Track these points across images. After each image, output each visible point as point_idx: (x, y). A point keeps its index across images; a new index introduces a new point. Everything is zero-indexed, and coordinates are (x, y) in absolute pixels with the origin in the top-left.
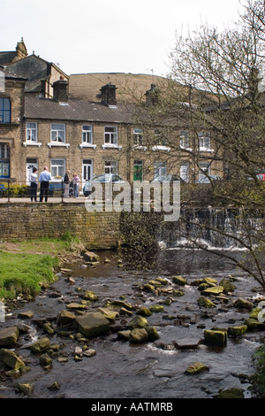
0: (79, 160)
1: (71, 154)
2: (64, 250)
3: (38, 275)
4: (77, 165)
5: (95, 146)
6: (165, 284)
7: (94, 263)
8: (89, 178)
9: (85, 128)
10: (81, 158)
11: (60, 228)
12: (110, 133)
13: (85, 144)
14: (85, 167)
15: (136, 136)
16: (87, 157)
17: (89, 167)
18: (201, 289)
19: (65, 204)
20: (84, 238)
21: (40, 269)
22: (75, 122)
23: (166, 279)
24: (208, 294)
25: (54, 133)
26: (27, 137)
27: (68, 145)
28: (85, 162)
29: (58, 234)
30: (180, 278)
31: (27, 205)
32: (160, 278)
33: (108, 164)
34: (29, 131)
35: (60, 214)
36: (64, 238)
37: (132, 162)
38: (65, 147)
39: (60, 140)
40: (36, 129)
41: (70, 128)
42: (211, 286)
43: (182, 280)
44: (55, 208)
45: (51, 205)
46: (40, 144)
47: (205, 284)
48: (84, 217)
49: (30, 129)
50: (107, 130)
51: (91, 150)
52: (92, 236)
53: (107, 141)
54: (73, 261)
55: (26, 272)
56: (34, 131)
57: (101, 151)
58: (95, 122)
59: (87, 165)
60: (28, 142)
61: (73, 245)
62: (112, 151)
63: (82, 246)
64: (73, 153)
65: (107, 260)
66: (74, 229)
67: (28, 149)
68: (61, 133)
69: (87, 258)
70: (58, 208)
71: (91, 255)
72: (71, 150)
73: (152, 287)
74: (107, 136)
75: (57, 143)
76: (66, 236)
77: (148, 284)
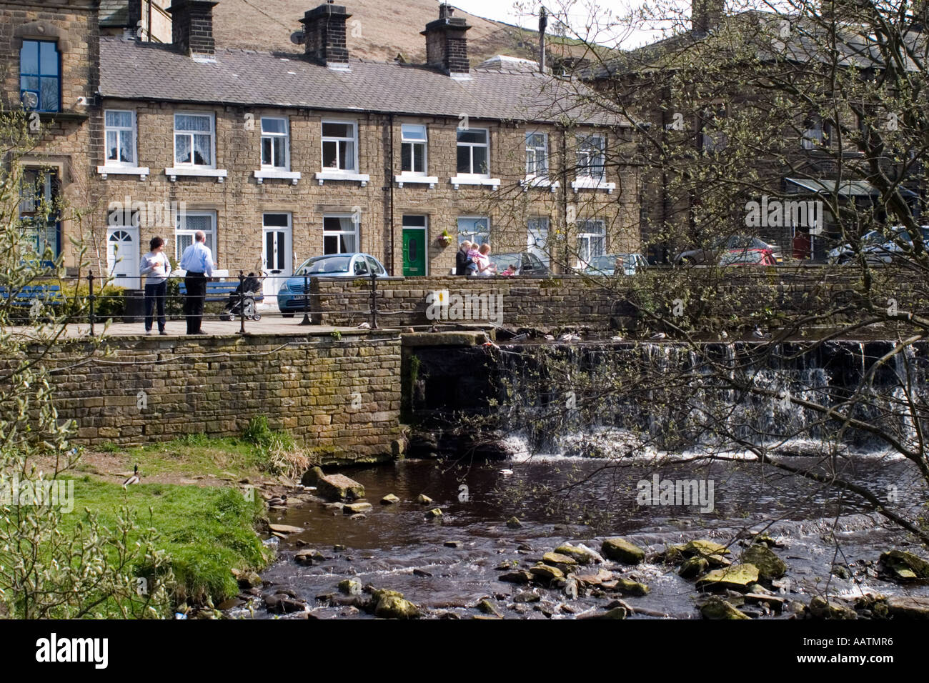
0: (253, 215)
1: (230, 199)
2: (254, 470)
3: (219, 546)
4: (247, 230)
5: (296, 175)
6: (583, 560)
7: (354, 506)
8: (281, 265)
9: (268, 126)
10: (260, 209)
11: (240, 408)
12: (336, 140)
13: (268, 171)
14: (270, 235)
15: (406, 147)
16: (274, 207)
17: (281, 236)
18: (690, 574)
19: (251, 339)
20: (306, 436)
21: (221, 529)
22: (238, 110)
23: (581, 548)
24: (720, 587)
25: (183, 140)
26: (107, 153)
27: (222, 173)
28: (271, 219)
29: (232, 425)
30: (619, 541)
31: (144, 343)
32: (568, 545)
33: (331, 224)
34: (113, 135)
35: (238, 370)
36: (249, 435)
37: (398, 218)
38: (215, 179)
39: (199, 160)
40: (133, 128)
41: (227, 125)
42: (715, 565)
43: (630, 548)
44: (223, 352)
45: (213, 342)
46: (144, 171)
47: (702, 561)
48: (305, 375)
49: (118, 129)
50: (328, 130)
51: (285, 189)
52: (325, 426)
53: (329, 162)
54: (291, 500)
55: (185, 539)
56: (126, 135)
57: (314, 190)
58: (297, 109)
59: (276, 229)
60: (111, 166)
61: (278, 456)
62: (343, 189)
63: (302, 456)
64: (238, 194)
65: (390, 497)
66: (275, 410)
67: (112, 185)
68: (203, 140)
69: (331, 493)
70: (234, 350)
71: (340, 481)
72: (231, 186)
73: (557, 573)
74: (329, 148)
75: (192, 169)
76: (258, 430)
77: (543, 566)
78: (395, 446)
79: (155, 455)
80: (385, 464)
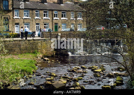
0: (34, 23)
1: (31, 21)
2: (35, 57)
3: (30, 67)
4: (34, 25)
5: (40, 18)
6: (78, 69)
7: (48, 62)
8: (38, 30)
9: (36, 12)
10: (35, 23)
11: (33, 49)
12: (45, 13)
13: (36, 18)
14: (37, 26)
15: (55, 14)
16: (37, 22)
17: (38, 26)
18: (92, 70)
19: (34, 40)
20: (42, 53)
21: (30, 65)
22: (32, 9)
23: (78, 67)
24: (96, 72)
25: (25, 14)
26: (15, 15)
27: (30, 18)
28: (37, 24)
29: (32, 51)
30: (83, 66)
31: (20, 41)
32: (76, 67)
33: (45, 24)
34: (15, 13)
35: (33, 44)
36: (34, 53)
37: (54, 24)
38: (29, 19)
39: (27, 16)
40: (18, 12)
41: (31, 11)
42: (96, 69)
43: (85, 67)
45: (29, 40)
46: (20, 18)
47: (94, 68)
48: (41, 45)
49: (16, 12)
50: (44, 12)
51: (39, 20)
52: (44, 51)
53: (44, 16)
54: (40, 61)
55: (26, 66)
56: (17, 13)
57: (43, 20)
58: (40, 9)
59: (37, 25)
60: (15, 17)
61: (38, 55)
62: (46, 20)
63: (41, 55)
64: (32, 21)
65: (53, 61)
66: (38, 49)
67: (16, 20)
68: (27, 13)
69: (45, 60)
70: (32, 42)
71: (46, 59)
72: (31, 20)
73: (75, 70)
74: (44, 14)
75: (26, 17)
76: (35, 52)
77: (73, 69)
78: (54, 54)
79: (22, 55)
80: (52, 56)
